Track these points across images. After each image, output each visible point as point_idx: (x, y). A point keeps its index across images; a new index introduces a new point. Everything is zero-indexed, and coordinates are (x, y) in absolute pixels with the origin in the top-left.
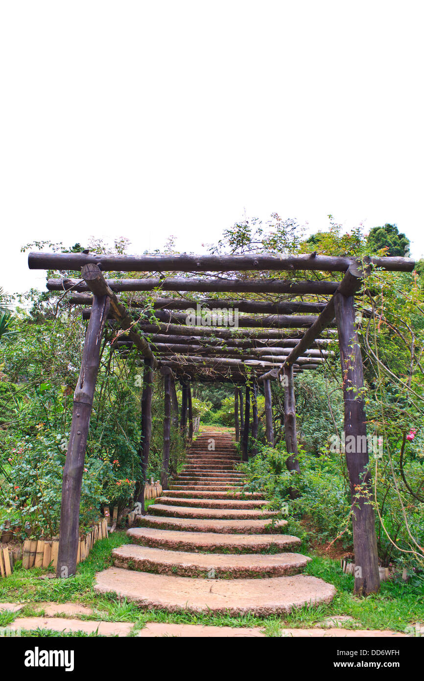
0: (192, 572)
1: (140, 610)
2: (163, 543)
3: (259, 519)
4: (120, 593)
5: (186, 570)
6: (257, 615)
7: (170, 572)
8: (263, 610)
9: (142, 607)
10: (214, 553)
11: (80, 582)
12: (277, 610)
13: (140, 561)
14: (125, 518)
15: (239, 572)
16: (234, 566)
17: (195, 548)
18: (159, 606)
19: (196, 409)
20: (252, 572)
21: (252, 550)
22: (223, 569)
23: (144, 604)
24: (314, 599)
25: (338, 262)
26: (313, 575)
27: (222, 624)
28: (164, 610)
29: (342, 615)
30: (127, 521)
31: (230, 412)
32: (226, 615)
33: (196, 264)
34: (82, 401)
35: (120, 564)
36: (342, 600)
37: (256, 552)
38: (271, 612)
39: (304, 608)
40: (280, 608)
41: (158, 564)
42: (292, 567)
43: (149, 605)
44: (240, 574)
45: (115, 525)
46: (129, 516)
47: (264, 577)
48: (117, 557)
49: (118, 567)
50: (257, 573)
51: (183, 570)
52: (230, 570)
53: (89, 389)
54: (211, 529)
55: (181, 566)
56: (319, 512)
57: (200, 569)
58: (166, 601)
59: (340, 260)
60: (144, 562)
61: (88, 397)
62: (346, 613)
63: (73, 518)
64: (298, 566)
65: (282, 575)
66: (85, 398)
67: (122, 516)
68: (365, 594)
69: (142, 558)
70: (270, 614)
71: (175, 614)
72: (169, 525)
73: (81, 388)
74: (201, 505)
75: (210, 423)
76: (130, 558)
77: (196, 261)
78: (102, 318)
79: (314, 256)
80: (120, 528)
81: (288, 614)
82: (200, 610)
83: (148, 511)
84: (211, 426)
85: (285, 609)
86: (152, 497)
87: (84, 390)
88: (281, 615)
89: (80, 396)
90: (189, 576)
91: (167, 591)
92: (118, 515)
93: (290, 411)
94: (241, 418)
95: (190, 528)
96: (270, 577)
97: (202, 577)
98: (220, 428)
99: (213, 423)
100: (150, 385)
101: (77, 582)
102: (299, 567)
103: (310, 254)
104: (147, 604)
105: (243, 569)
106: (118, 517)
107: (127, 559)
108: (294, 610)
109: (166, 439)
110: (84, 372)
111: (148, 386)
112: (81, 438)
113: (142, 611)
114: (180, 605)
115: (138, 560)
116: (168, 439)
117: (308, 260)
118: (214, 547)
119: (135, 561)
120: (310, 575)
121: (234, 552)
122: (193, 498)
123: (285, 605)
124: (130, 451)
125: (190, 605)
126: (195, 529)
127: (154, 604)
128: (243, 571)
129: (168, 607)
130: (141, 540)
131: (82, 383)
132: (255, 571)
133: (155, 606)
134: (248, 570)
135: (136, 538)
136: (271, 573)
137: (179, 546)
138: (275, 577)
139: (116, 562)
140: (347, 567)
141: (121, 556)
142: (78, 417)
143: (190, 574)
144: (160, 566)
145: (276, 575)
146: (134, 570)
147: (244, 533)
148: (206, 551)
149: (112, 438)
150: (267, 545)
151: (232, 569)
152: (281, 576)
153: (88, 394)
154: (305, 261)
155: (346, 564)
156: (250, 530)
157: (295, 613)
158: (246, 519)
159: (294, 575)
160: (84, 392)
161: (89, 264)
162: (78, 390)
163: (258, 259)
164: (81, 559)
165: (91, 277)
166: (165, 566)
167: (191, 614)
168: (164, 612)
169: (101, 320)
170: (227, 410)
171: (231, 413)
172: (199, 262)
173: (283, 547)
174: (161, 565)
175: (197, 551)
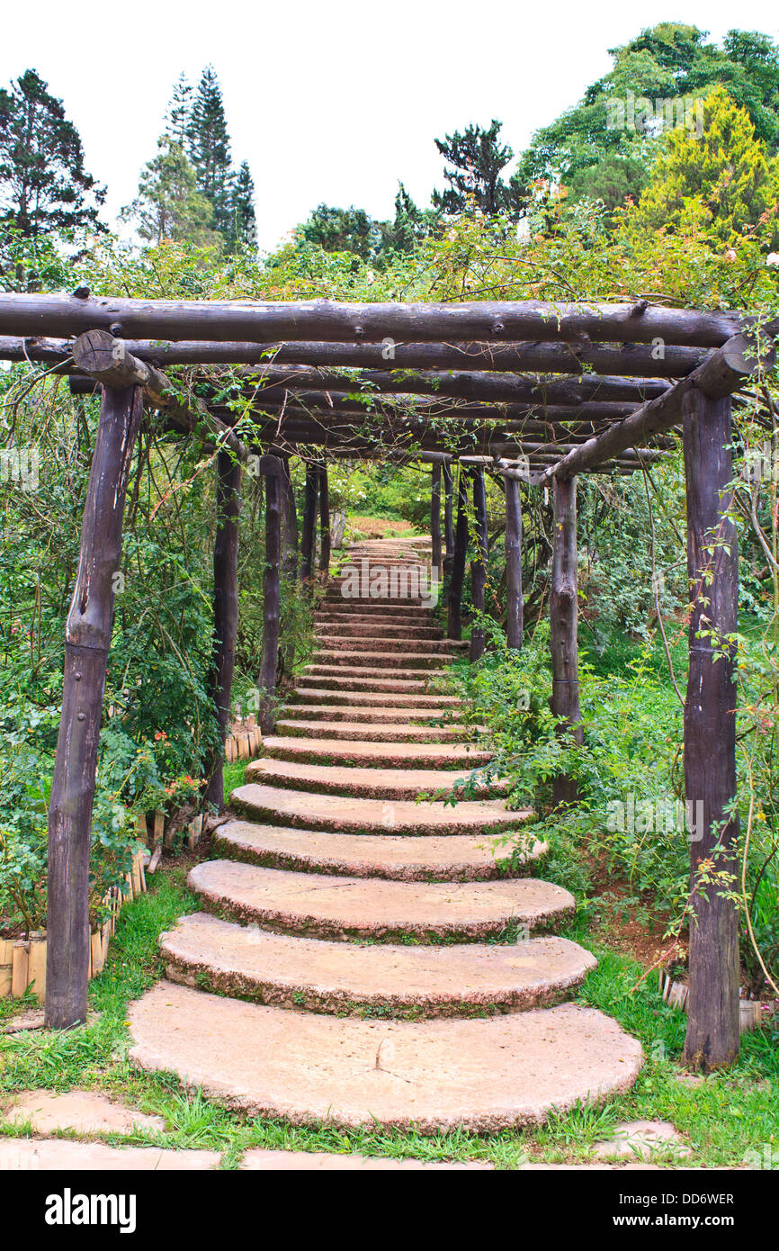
0: (336, 1005)
1: (230, 1117)
2: (271, 918)
3: (483, 833)
4: (187, 1076)
5: (323, 1001)
6: (476, 1131)
7: (288, 1003)
8: (488, 1121)
9: (235, 1112)
10: (383, 943)
11: (97, 1039)
12: (517, 1119)
13: (223, 974)
14: (182, 836)
15: (438, 1004)
16: (427, 993)
17: (341, 931)
18: (271, 1112)
19: (337, 494)
20: (465, 1004)
21: (468, 936)
22: (403, 1000)
23: (238, 1105)
24: (596, 1088)
25: (698, 327)
26: (598, 1007)
27: (403, 1154)
28: (282, 1120)
29: (653, 1119)
30: (186, 840)
31: (418, 499)
32: (411, 1133)
33: (352, 329)
34: (85, 644)
35: (179, 977)
36: (656, 1084)
37: (476, 940)
38: (504, 1124)
39: (574, 1111)
40: (522, 1117)
41: (262, 985)
42: (554, 989)
43: (249, 1107)
44: (441, 1010)
45: (158, 852)
46: (190, 829)
47: (491, 1013)
48: (170, 959)
49: (174, 982)
50: (477, 1007)
51: (318, 1000)
52: (419, 1002)
53: (102, 615)
54: (378, 871)
55: (313, 991)
56: (619, 853)
57: (353, 998)
58: (286, 1100)
59: (702, 320)
60: (232, 977)
61: (99, 634)
62: (661, 1115)
63: (77, 904)
64: (565, 985)
65: (532, 1006)
66: (94, 636)
67: (173, 830)
68: (705, 1068)
69: (227, 969)
70: (503, 1128)
71: (305, 1131)
72: (281, 859)
73: (83, 611)
74: (353, 790)
75: (370, 510)
76: (202, 966)
77: (354, 321)
78: (126, 443)
79: (639, 312)
80: (170, 857)
81: (540, 1127)
82: (356, 1123)
83: (232, 806)
84: (373, 518)
85: (533, 1117)
86: (238, 757)
87: (89, 617)
88: (524, 1129)
89: (80, 633)
90: (331, 1013)
91: (284, 1065)
92: (166, 828)
93: (565, 584)
94: (446, 515)
95: (329, 867)
96: (504, 1013)
97: (357, 1015)
98: (396, 525)
99: (377, 510)
100: (233, 519)
101: (92, 1043)
102: (569, 987)
103: (632, 306)
104: (245, 1106)
105: (446, 1000)
106: (165, 833)
107: (193, 967)
108: (552, 1117)
109: (270, 617)
110: (87, 575)
111: (228, 523)
112: (87, 726)
113: (235, 1119)
114: (315, 1111)
115: (219, 972)
116: (275, 616)
117: (625, 321)
118: (384, 930)
119: (211, 974)
120: (590, 1006)
121: (428, 941)
122: (334, 765)
123: (534, 1108)
124: (192, 691)
125: (334, 1114)
126: (341, 869)
127: (260, 1107)
128: (446, 1004)
129: (290, 1116)
130: (221, 907)
131: (85, 600)
132: (473, 1001)
133: (262, 1110)
134: (458, 1001)
135: (210, 901)
136: (507, 1004)
137: (308, 927)
138: (516, 1012)
139: (170, 969)
140: (673, 990)
141: (180, 960)
142: (78, 679)
143: (332, 1007)
144: (267, 989)
145: (518, 1008)
146: (210, 992)
147: (449, 880)
148: (365, 938)
149: (148, 667)
150: (500, 924)
151: (424, 1000)
152: (528, 1009)
153: (101, 627)
154: (620, 323)
155: (671, 985)
156: (463, 872)
157: (555, 1124)
158: (456, 834)
159: (556, 1006)
160: (89, 622)
161: (92, 332)
162: (74, 618)
163: (503, 317)
164: (95, 971)
165: (98, 365)
166: (277, 989)
167: (338, 1130)
168: (282, 1125)
169: (122, 449)
170: (412, 494)
171: (422, 502)
172: (359, 324)
173: (536, 925)
174: (269, 987)
175: (345, 938)
